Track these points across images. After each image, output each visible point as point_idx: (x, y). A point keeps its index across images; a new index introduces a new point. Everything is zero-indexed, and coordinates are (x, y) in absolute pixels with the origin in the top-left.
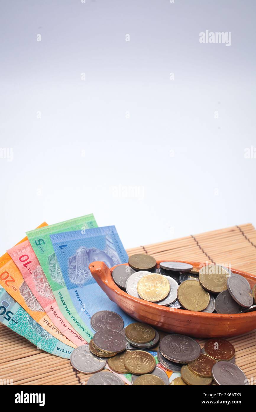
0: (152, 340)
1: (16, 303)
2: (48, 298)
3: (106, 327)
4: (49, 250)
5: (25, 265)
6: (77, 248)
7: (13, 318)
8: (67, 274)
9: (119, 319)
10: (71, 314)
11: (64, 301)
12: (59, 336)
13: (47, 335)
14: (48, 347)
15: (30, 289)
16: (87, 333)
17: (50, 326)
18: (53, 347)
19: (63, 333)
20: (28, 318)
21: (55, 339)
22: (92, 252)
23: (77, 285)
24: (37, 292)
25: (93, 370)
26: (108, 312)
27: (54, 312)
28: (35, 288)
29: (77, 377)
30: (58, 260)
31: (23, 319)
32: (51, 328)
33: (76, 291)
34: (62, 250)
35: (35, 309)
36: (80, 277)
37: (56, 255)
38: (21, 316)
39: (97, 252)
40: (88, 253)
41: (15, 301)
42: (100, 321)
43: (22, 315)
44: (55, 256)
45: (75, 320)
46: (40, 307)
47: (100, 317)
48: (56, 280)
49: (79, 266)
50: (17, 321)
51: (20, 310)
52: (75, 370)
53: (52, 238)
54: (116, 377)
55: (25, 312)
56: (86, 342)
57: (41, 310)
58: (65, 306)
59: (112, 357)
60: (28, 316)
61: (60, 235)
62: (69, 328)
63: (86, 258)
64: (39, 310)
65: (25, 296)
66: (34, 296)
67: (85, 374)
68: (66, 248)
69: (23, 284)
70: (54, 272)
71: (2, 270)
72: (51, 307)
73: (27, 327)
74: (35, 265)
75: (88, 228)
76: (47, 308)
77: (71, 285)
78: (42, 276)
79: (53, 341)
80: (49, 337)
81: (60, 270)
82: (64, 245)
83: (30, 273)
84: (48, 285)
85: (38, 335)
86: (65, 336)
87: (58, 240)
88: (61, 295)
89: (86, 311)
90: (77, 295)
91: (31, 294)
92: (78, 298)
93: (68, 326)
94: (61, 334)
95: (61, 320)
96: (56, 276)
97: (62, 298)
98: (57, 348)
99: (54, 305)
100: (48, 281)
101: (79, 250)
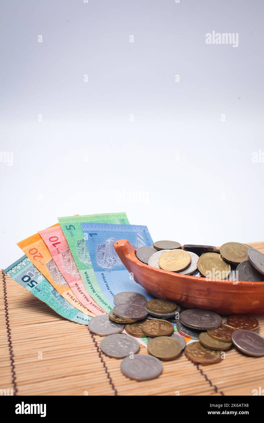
2: (74, 276)
4: (78, 236)
5: (54, 245)
6: (107, 238)
7: (37, 286)
8: (95, 258)
9: (143, 298)
10: (95, 292)
11: (89, 280)
13: (69, 305)
14: (68, 315)
15: (56, 265)
16: (109, 307)
18: (73, 315)
19: (85, 306)
20: (52, 290)
21: (76, 310)
23: (105, 269)
24: (63, 269)
25: (109, 333)
27: (79, 289)
28: (61, 265)
30: (87, 245)
31: (47, 290)
32: (74, 300)
33: (103, 274)
34: (92, 237)
35: (60, 283)
36: (108, 263)
38: (45, 287)
43: (47, 286)
44: (84, 241)
46: (65, 282)
48: (83, 261)
50: (40, 290)
51: (44, 282)
52: (91, 333)
53: (83, 226)
54: (132, 339)
55: (49, 284)
56: (107, 313)
57: (66, 285)
59: (130, 324)
60: (52, 288)
62: (91, 303)
64: (64, 284)
65: (51, 271)
66: (60, 272)
67: (101, 336)
68: (96, 236)
69: (51, 261)
70: (82, 254)
71: (31, 246)
72: (76, 283)
73: (50, 296)
74: (63, 246)
75: (119, 224)
76: (72, 284)
77: (98, 268)
78: (70, 257)
79: (74, 311)
80: (70, 308)
81: (88, 253)
82: (94, 233)
83: (59, 252)
84: (76, 265)
85: (60, 304)
86: (87, 308)
87: (88, 228)
88: (87, 275)
89: (111, 291)
90: (104, 278)
91: (57, 270)
92: (104, 280)
93: (91, 301)
94: (83, 306)
95: (85, 295)
96: (84, 258)
97: (87, 278)
98: (77, 317)
99: (79, 282)
100: (75, 261)
101: (109, 241)
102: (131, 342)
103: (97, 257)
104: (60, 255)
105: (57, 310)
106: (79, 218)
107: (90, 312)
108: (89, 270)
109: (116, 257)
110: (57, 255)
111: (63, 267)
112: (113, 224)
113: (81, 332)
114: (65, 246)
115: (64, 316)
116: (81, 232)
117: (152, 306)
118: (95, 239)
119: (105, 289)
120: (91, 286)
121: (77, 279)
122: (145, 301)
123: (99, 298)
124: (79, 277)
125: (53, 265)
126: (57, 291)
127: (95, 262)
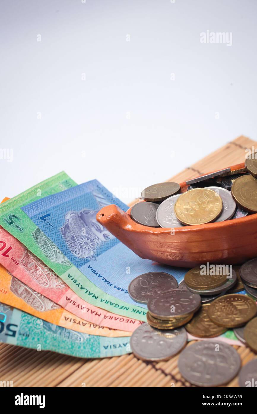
1: (15, 310)
2: (57, 287)
3: (156, 292)
4: (29, 226)
5: (4, 254)
6: (64, 214)
7: (20, 331)
8: (67, 249)
9: (167, 276)
10: (98, 297)
11: (79, 284)
12: (98, 331)
13: (80, 335)
14: (90, 351)
15: (25, 284)
16: (134, 311)
17: (78, 324)
18: (97, 348)
19: (102, 325)
20: (42, 324)
21: (94, 337)
22: (85, 215)
23: (87, 259)
24: (37, 285)
25: (174, 350)
26: (146, 275)
27: (74, 303)
28: (31, 281)
29: (157, 370)
30: (47, 235)
31: (36, 328)
32: (80, 324)
33: (89, 267)
34: (46, 222)
35: (46, 308)
36: (85, 248)
37: (41, 229)
38: (31, 325)
39: (92, 213)
40: (80, 217)
41: (12, 308)
42: (142, 289)
43: (31, 322)
44: (40, 231)
45: (107, 302)
46: (51, 304)
47: (139, 284)
48: (56, 261)
49: (78, 236)
50: (28, 333)
51: (24, 318)
52: (148, 362)
53: (26, 210)
55: (33, 318)
56: (140, 321)
57: (55, 307)
58: (85, 290)
59: (189, 322)
60: (40, 321)
61: (35, 204)
62: (105, 316)
63: (82, 224)
64: (52, 307)
65: (23, 296)
66: (35, 292)
67: (166, 361)
68: (51, 218)
69: (13, 281)
70: (49, 252)
72: (67, 297)
73: (47, 337)
74: (18, 250)
75: (66, 189)
76: (62, 301)
77: (79, 261)
78: (35, 263)
79: (92, 340)
80: (84, 338)
81: (55, 247)
82: (45, 214)
83: (17, 263)
84: (49, 271)
85: (68, 340)
86: (106, 327)
87: (34, 211)
88: (72, 278)
89: (115, 286)
90: (94, 271)
91: (30, 290)
92: (97, 275)
93: (103, 313)
94: (99, 326)
95: (89, 309)
96: (55, 255)
97: (75, 281)
98: (105, 347)
99: (69, 294)
100: (46, 266)
101: (69, 217)
103: (68, 246)
104: (21, 266)
105: (71, 352)
106: (15, 201)
107: (115, 330)
108: (71, 269)
109: (90, 236)
110: (16, 267)
111: (35, 281)
112: (59, 191)
113: (130, 371)
114: (20, 249)
115: (86, 355)
116: (28, 219)
117: (198, 282)
118: (51, 222)
119: (107, 287)
120: (87, 291)
121: (64, 290)
122: (172, 279)
123: (109, 303)
124: (63, 286)
125: (20, 286)
126: (50, 323)
127: (71, 254)
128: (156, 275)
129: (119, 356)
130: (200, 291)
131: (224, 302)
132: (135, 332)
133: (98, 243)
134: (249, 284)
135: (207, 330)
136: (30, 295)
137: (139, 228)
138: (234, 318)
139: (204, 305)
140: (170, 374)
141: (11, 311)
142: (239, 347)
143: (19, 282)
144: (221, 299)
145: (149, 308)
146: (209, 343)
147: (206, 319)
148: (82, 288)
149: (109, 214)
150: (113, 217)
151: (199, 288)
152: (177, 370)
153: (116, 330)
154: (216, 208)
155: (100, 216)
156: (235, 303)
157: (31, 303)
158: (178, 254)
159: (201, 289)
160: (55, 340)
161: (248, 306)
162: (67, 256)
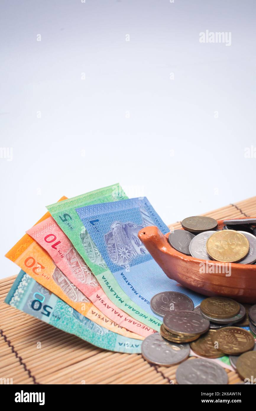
0: (239, 313)
1: (52, 295)
4: (78, 227)
5: (53, 246)
6: (110, 223)
7: (53, 313)
8: (107, 254)
9: (186, 298)
10: (123, 301)
11: (110, 286)
12: (117, 330)
13: (101, 329)
14: (107, 344)
15: (65, 276)
16: (151, 320)
17: (101, 319)
18: (113, 343)
19: (121, 325)
20: (72, 312)
21: (112, 334)
22: (129, 227)
23: (122, 266)
24: (75, 279)
25: (176, 360)
26: (169, 293)
27: (102, 302)
28: (71, 274)
29: (158, 372)
30: (93, 238)
31: (66, 314)
32: (103, 320)
33: (122, 274)
34: (94, 226)
35: (78, 300)
36: (122, 257)
37: (88, 232)
38: (63, 310)
39: (135, 227)
40: (124, 228)
41: (51, 293)
42: (162, 304)
43: (64, 308)
45: (130, 307)
46: (84, 297)
47: (161, 299)
48: (95, 262)
49: (119, 244)
50: (60, 317)
51: (59, 303)
52: (152, 364)
53: (79, 212)
54: (210, 363)
55: (66, 305)
56: (154, 330)
57: (86, 301)
58: (114, 293)
59: (195, 341)
60: (71, 309)
62: (126, 319)
63: (124, 235)
64: (83, 300)
65: (62, 285)
66: (72, 284)
67: (167, 367)
68: (99, 224)
69: (56, 270)
70: (91, 253)
71: (24, 256)
72: (97, 295)
73: (74, 323)
74: (65, 246)
75: (118, 200)
76: (93, 298)
78: (77, 259)
79: (110, 336)
80: (104, 332)
81: (96, 249)
82: (95, 219)
83: (62, 256)
84: (87, 269)
85: (90, 330)
86: (124, 328)
87: (86, 214)
88: (105, 280)
89: (140, 296)
90: (125, 279)
91: (68, 281)
92: (127, 282)
93: (125, 316)
94: (119, 326)
95: (113, 310)
96: (95, 258)
97: (107, 283)
98: (119, 344)
99: (100, 292)
100: (86, 264)
101: (114, 226)
102: (211, 367)
104: (65, 260)
105: (91, 340)
106: (71, 202)
107: (131, 332)
108: (106, 272)
109: (128, 247)
110: (61, 260)
111: (74, 275)
112: (111, 201)
113: (136, 367)
114: (67, 245)
116: (79, 220)
117: (211, 310)
118: (98, 227)
119: (133, 294)
120: (116, 294)
121: (96, 289)
122: (190, 302)
123: (132, 308)
124: (96, 285)
125: (61, 276)
126: (79, 313)
127: (109, 259)
128: (177, 295)
129: (130, 354)
130: (210, 318)
131: (228, 332)
132: (148, 338)
133: (134, 255)
134: (254, 322)
135: (207, 351)
136: (67, 286)
137: (173, 252)
138: (233, 347)
139: (211, 330)
140: (168, 378)
141: (49, 295)
142: (230, 371)
143: (61, 273)
144: (226, 329)
145: (164, 321)
146: (206, 362)
147: (210, 342)
148: (112, 290)
149: (150, 234)
150: (152, 237)
151: (210, 315)
152: (174, 376)
153: (133, 332)
154: (243, 252)
155: (141, 233)
156: (237, 335)
157: (67, 292)
158: (200, 282)
159: (212, 316)
160: (81, 327)
161: (247, 340)
162: (105, 260)
